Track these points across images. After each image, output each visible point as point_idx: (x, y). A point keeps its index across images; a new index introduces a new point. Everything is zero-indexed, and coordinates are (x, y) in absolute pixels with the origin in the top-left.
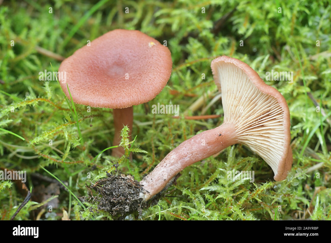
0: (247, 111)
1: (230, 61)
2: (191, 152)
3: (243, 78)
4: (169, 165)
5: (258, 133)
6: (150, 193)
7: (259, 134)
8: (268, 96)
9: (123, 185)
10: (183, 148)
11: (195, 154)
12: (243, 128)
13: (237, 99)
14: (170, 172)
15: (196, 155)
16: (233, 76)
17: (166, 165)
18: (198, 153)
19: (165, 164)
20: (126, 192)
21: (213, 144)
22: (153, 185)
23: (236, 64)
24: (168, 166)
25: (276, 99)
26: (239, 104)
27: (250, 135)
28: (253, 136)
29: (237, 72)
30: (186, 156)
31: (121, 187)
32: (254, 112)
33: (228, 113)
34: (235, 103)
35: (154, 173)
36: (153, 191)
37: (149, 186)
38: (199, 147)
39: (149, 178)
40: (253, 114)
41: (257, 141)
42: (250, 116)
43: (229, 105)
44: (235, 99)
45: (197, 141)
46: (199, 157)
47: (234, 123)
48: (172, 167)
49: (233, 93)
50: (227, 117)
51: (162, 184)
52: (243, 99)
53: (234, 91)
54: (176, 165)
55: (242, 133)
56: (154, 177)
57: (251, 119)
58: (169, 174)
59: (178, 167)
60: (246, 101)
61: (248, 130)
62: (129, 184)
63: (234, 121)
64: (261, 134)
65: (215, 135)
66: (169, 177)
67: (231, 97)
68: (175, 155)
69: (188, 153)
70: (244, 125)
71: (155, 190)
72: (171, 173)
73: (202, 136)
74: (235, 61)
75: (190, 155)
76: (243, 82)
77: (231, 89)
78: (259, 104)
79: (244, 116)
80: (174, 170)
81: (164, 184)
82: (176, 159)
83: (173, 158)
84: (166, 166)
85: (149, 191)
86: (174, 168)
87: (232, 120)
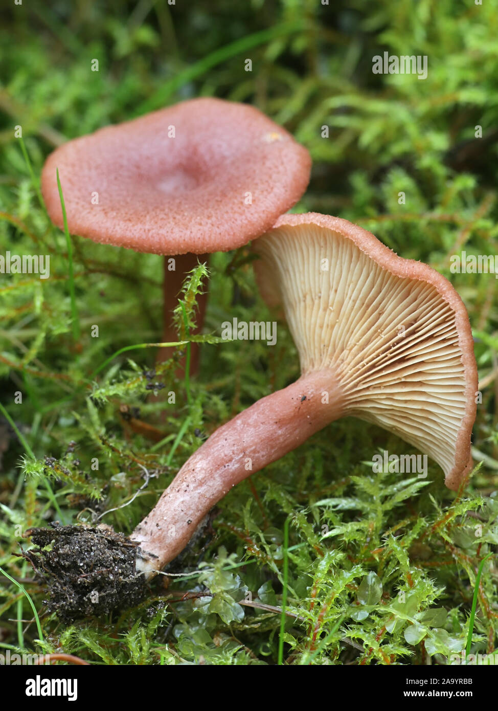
0: (360, 331)
1: (304, 220)
2: (241, 448)
3: (342, 257)
4: (194, 485)
5: (396, 378)
6: (160, 559)
7: (398, 379)
8: (411, 283)
9: (96, 541)
10: (219, 443)
11: (250, 453)
12: (354, 373)
13: (331, 308)
14: (198, 502)
15: (253, 455)
16: (315, 258)
17: (188, 486)
18: (258, 449)
19: (185, 484)
20: (108, 557)
21: (289, 423)
22: (164, 537)
23: (321, 222)
24: (192, 488)
25: (431, 285)
26: (338, 319)
27: (375, 387)
28: (382, 388)
29: (322, 244)
30: (230, 460)
31: (93, 546)
32: (379, 331)
33: (312, 348)
34: (329, 318)
35: (160, 510)
36: (165, 551)
37: (153, 541)
38: (257, 434)
39: (149, 524)
40: (377, 337)
41: (396, 398)
42: (368, 342)
43: (312, 326)
44: (325, 310)
45: (251, 421)
46: (262, 458)
47: (333, 366)
48: (201, 490)
49: (320, 297)
50: (312, 356)
51: (184, 531)
52: (348, 304)
53: (322, 292)
54: (211, 484)
55: (356, 385)
56: (163, 519)
57: (373, 348)
58: (198, 506)
59: (215, 489)
60: (355, 307)
61: (369, 376)
62: (109, 538)
63: (330, 362)
64: (403, 380)
65: (292, 401)
66: (198, 514)
67: (315, 308)
68: (203, 461)
69: (236, 452)
70: (358, 367)
71: (169, 551)
72: (201, 504)
73: (261, 409)
74: (317, 218)
75: (238, 455)
76: (341, 266)
77: (313, 290)
78: (390, 307)
79: (355, 345)
80: (208, 495)
81: (187, 534)
82: (207, 469)
83: (202, 469)
84: (188, 490)
85: (156, 554)
86: (207, 491)
87: (326, 361)
